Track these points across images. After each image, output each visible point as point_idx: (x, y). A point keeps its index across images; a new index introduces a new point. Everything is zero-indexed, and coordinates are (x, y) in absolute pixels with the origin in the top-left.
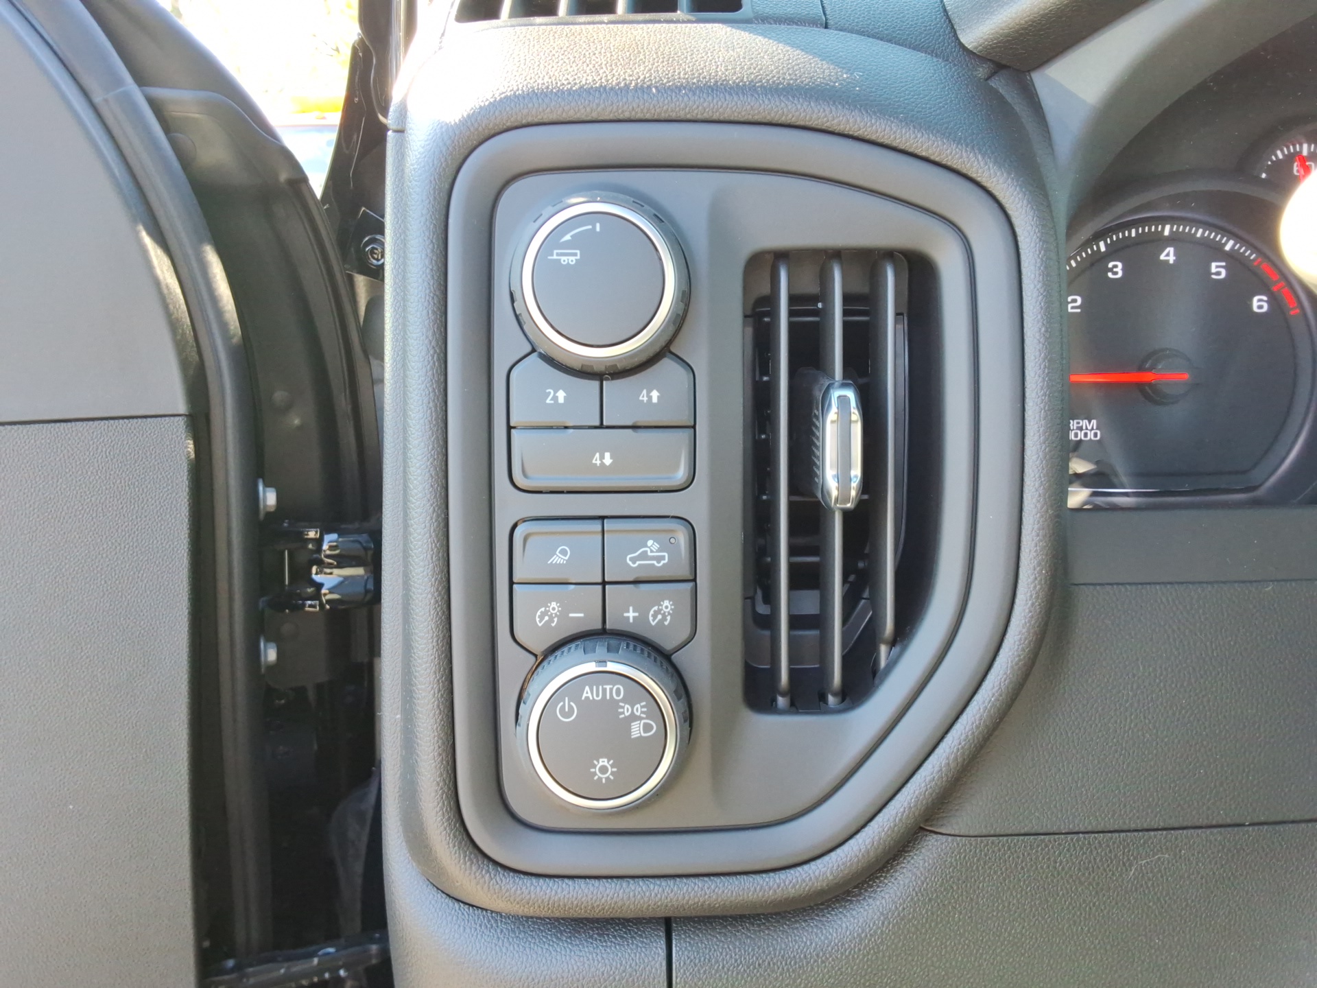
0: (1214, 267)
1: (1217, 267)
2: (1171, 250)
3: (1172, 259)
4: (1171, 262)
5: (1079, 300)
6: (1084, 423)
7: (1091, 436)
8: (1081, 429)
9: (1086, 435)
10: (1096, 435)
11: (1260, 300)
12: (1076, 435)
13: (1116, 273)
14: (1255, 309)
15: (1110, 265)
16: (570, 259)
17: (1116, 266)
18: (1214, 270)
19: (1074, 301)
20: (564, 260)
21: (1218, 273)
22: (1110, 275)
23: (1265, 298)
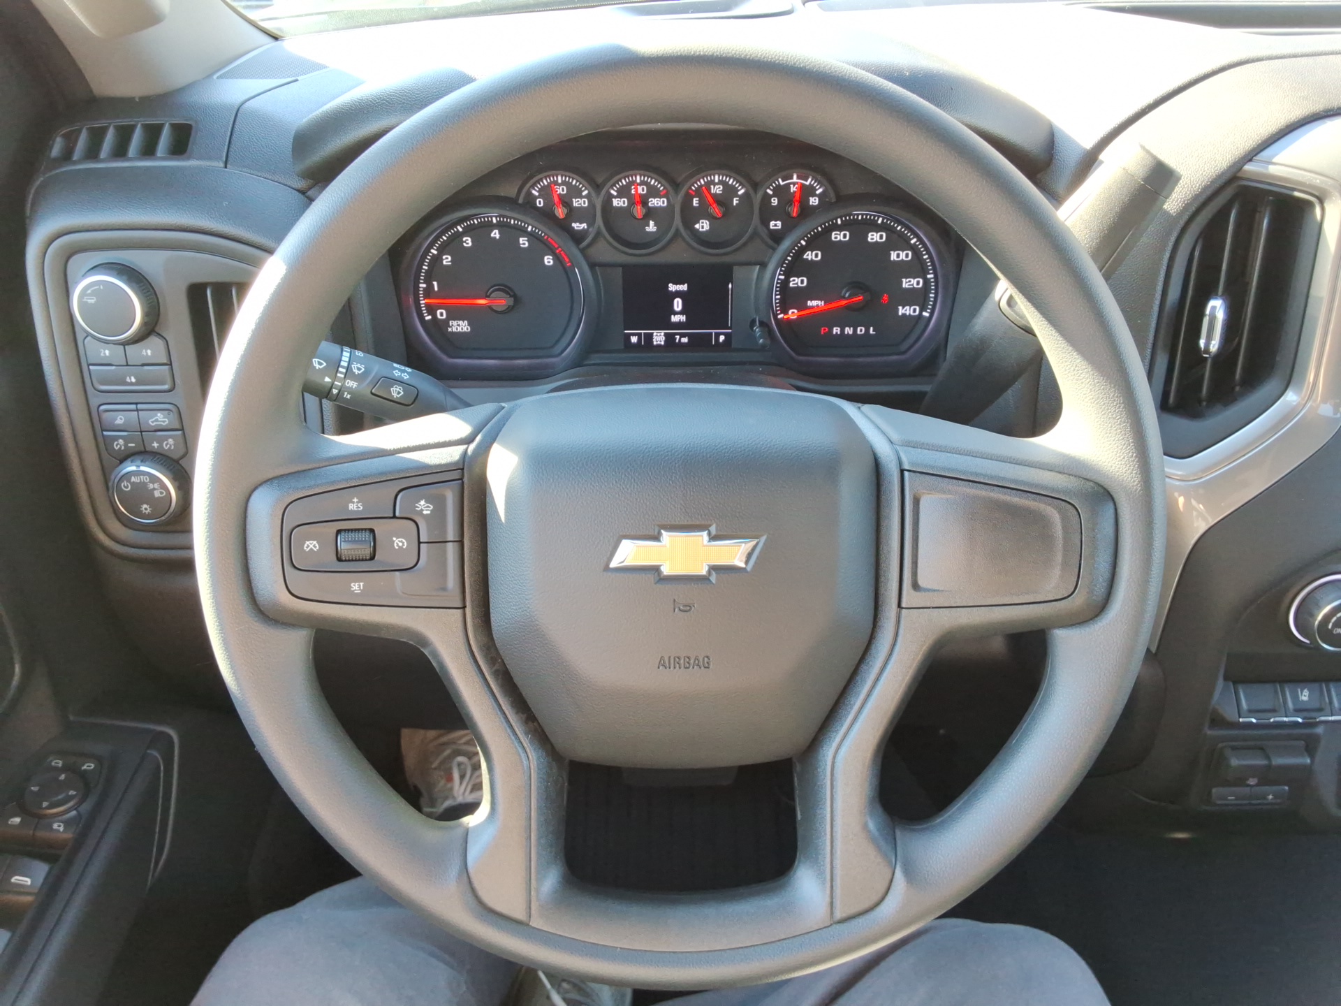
0: (521, 240)
1: (523, 240)
2: (496, 231)
3: (498, 236)
4: (498, 238)
5: (450, 258)
6: (461, 322)
7: (465, 329)
8: (459, 325)
9: (462, 329)
10: (467, 329)
11: (548, 259)
12: (457, 329)
13: (468, 244)
14: (546, 263)
15: (464, 239)
16: (92, 301)
17: (467, 240)
18: (521, 242)
19: (447, 258)
20: (89, 301)
21: (524, 244)
22: (465, 244)
23: (551, 257)
